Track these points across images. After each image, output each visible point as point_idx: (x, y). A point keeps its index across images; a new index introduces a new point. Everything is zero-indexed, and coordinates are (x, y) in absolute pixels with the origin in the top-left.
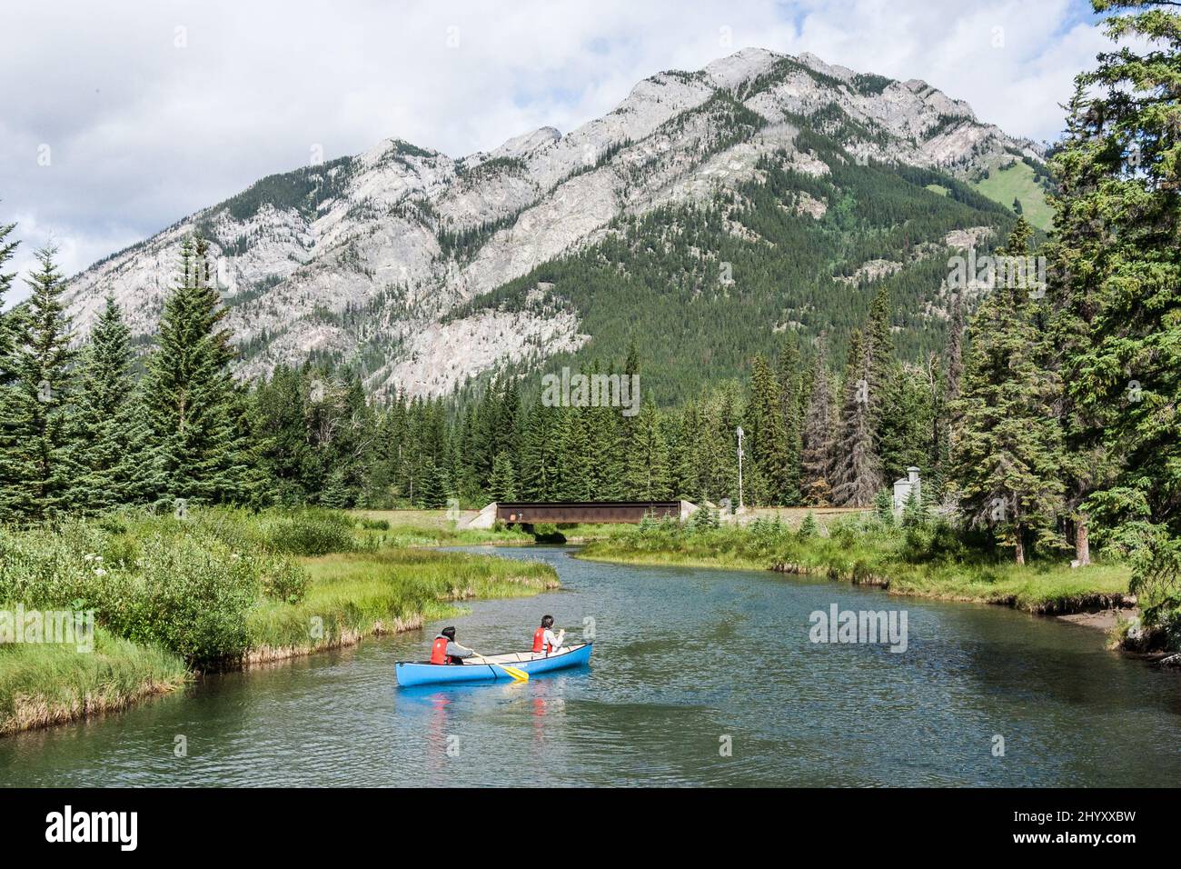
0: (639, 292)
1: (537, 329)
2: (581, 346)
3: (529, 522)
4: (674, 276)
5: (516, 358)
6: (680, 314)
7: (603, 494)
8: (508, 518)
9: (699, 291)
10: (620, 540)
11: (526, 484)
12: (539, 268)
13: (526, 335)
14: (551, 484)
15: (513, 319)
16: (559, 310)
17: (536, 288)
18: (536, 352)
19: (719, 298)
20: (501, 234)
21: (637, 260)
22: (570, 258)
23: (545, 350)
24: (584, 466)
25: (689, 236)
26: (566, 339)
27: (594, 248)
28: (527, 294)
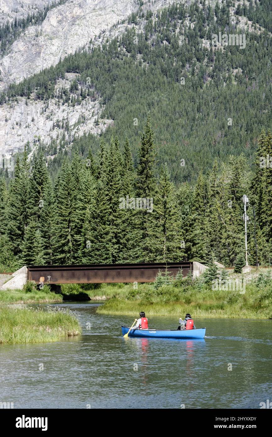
0: (156, 80)
1: (65, 115)
2: (104, 130)
3: (57, 283)
4: (188, 65)
5: (47, 141)
6: (193, 100)
7: (124, 259)
8: (38, 280)
9: (209, 79)
10: (138, 297)
11: (55, 250)
12: (66, 60)
13: (55, 120)
14: (77, 250)
15: (43, 106)
16: (84, 97)
17: (63, 77)
18: (64, 136)
19: (228, 85)
20: (31, 30)
21: (153, 52)
22: (94, 51)
23: (73, 133)
24: (107, 234)
25: (200, 30)
26: (90, 124)
27: (115, 41)
28: (55, 83)
